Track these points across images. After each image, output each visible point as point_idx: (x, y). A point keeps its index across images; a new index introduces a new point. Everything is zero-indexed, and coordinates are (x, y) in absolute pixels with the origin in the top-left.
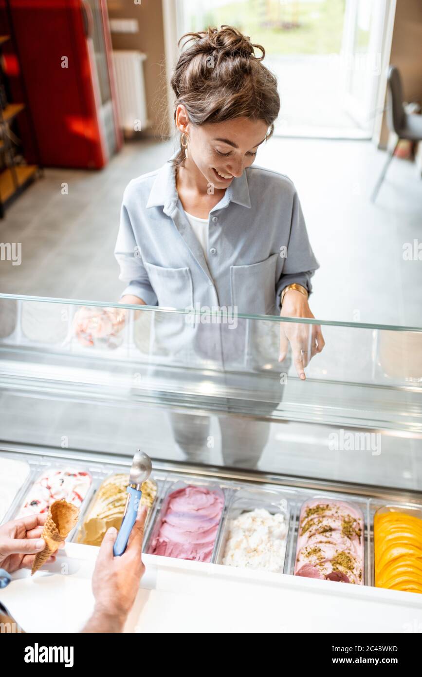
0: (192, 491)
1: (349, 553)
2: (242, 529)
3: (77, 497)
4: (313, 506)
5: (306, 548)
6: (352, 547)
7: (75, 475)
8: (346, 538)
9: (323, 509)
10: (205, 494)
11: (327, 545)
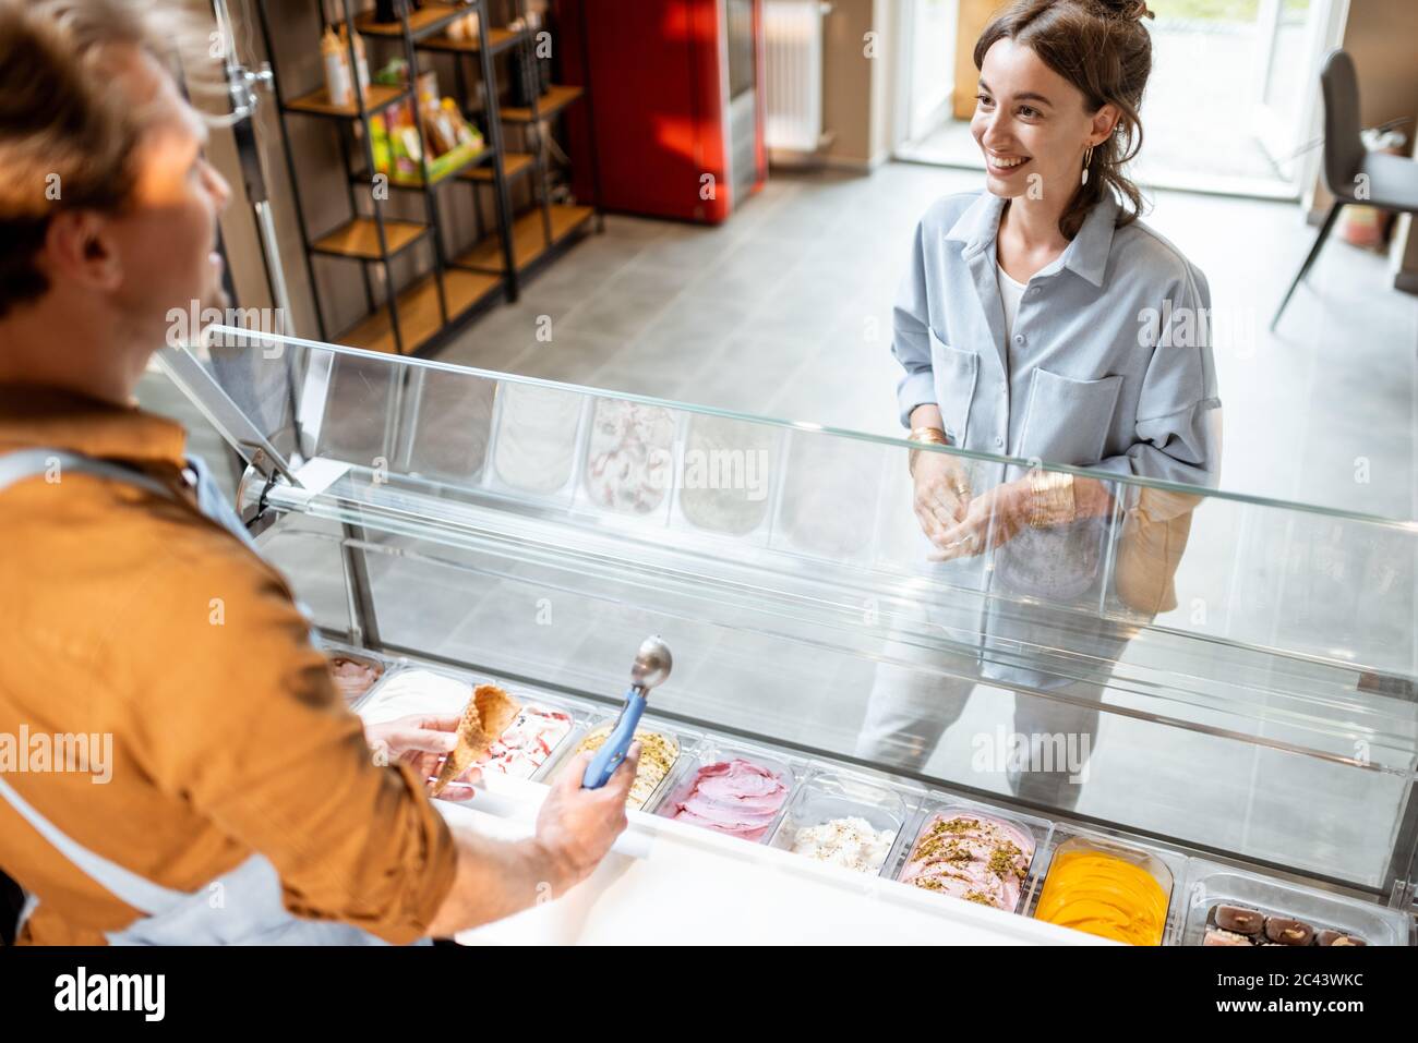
0: (741, 768)
1: (992, 899)
2: (818, 841)
3: (542, 749)
4: (949, 819)
5: (917, 880)
6: (1001, 892)
7: (544, 715)
8: (993, 874)
9: (967, 826)
10: (762, 775)
11: (956, 880)
